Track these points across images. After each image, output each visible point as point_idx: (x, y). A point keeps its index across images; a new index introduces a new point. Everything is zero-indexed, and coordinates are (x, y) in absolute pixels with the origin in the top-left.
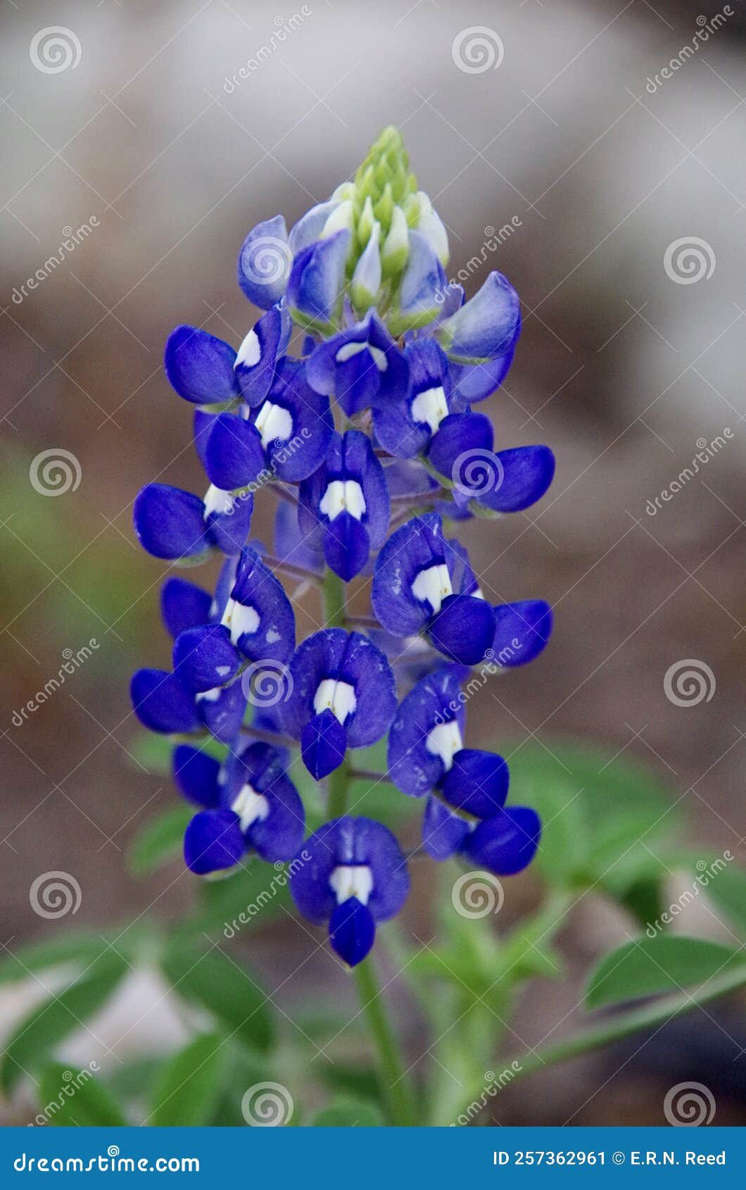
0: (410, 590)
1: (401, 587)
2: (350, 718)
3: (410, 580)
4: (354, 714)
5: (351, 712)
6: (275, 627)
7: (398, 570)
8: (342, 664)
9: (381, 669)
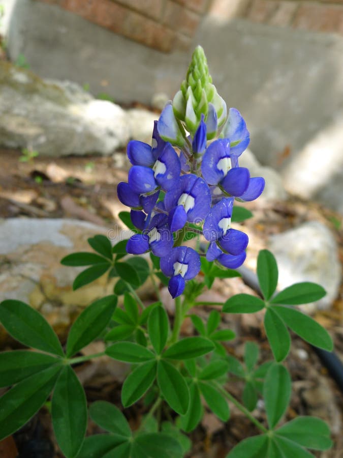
0: (216, 166)
1: (213, 164)
2: (190, 211)
3: (216, 163)
4: (192, 209)
5: (191, 208)
6: (171, 173)
7: (212, 158)
8: (192, 189)
9: (207, 194)
